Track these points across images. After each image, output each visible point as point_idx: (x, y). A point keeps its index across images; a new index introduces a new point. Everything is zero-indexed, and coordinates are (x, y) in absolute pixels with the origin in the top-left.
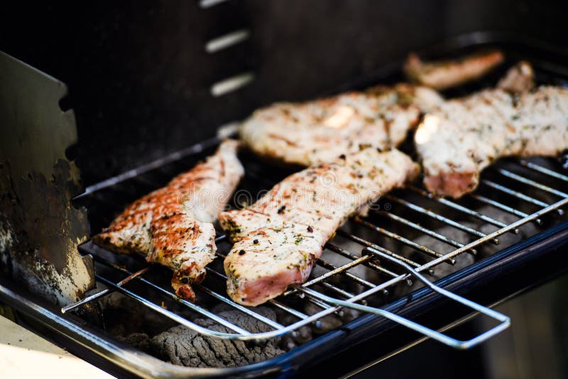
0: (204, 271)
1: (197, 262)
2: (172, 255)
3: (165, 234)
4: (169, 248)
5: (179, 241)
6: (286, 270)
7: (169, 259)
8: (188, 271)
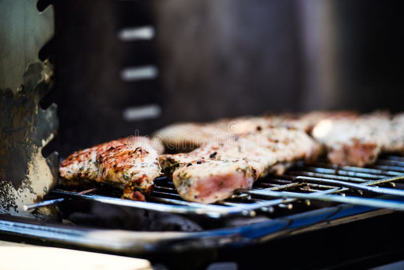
0: (153, 183)
1: (147, 174)
2: (123, 169)
3: (113, 157)
4: (119, 165)
5: (128, 160)
6: (235, 173)
7: (120, 174)
8: (139, 182)
